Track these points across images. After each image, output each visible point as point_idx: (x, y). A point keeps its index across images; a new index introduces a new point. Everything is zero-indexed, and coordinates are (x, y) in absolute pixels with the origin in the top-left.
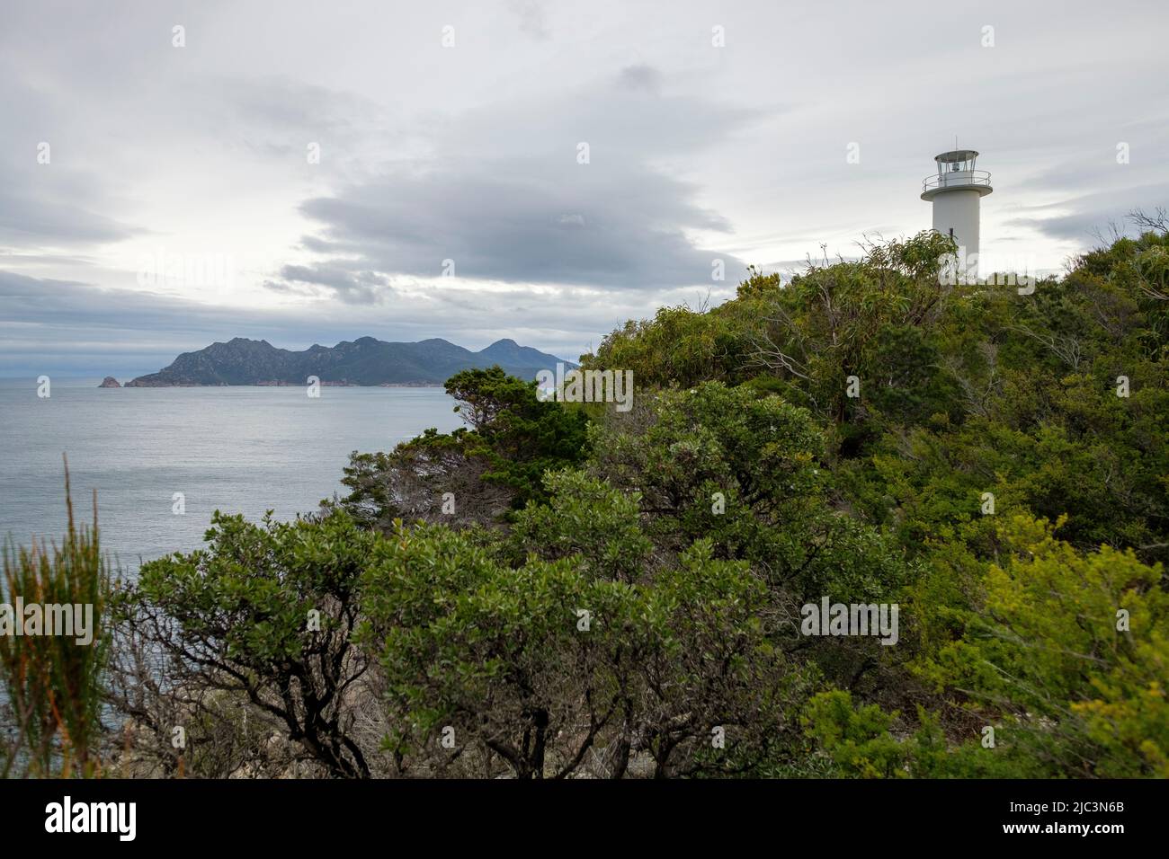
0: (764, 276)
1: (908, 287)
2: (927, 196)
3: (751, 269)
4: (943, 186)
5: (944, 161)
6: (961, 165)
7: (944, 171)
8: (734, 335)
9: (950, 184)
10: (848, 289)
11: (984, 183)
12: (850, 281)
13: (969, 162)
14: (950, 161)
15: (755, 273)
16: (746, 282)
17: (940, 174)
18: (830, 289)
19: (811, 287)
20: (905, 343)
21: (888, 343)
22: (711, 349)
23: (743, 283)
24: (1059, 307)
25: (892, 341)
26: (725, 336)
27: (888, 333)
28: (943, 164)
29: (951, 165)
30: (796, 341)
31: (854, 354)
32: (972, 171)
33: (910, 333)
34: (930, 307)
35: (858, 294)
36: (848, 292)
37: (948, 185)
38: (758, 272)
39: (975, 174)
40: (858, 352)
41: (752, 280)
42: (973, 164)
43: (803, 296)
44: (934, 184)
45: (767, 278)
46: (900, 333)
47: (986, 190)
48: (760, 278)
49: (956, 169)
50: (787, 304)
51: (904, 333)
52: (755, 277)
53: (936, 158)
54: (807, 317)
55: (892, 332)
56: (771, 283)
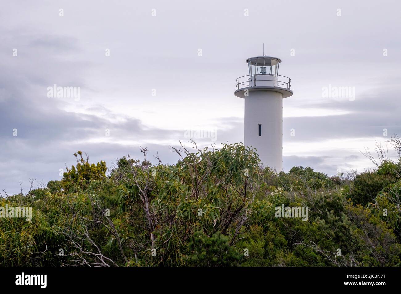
0: (91, 163)
1: (218, 197)
2: (239, 93)
3: (78, 155)
4: (253, 86)
5: (253, 63)
6: (268, 68)
7: (253, 73)
8: (55, 230)
9: (259, 84)
10: (165, 194)
11: (285, 87)
12: (167, 187)
13: (274, 67)
14: (259, 64)
15: (82, 160)
16: (73, 168)
17: (251, 75)
18: (149, 192)
19: (130, 187)
20: (215, 252)
21: (200, 251)
22: (29, 248)
23: (70, 168)
24: (340, 223)
25: (203, 249)
26: (46, 232)
27: (200, 241)
28: (253, 67)
29: (259, 68)
30: (115, 242)
31: (169, 259)
32: (276, 76)
33: (219, 242)
34: (237, 213)
35: (174, 200)
36: (165, 198)
37: (257, 86)
38: (85, 159)
39: (279, 78)
40: (173, 257)
41: (79, 165)
42: (277, 69)
43: (123, 197)
44: (246, 84)
45: (93, 166)
46: (211, 242)
47: (287, 93)
48: (86, 165)
49: (264, 73)
50: (108, 200)
51: (214, 243)
52: (82, 164)
53: (248, 61)
54: (127, 217)
55: (203, 240)
56: (98, 171)
